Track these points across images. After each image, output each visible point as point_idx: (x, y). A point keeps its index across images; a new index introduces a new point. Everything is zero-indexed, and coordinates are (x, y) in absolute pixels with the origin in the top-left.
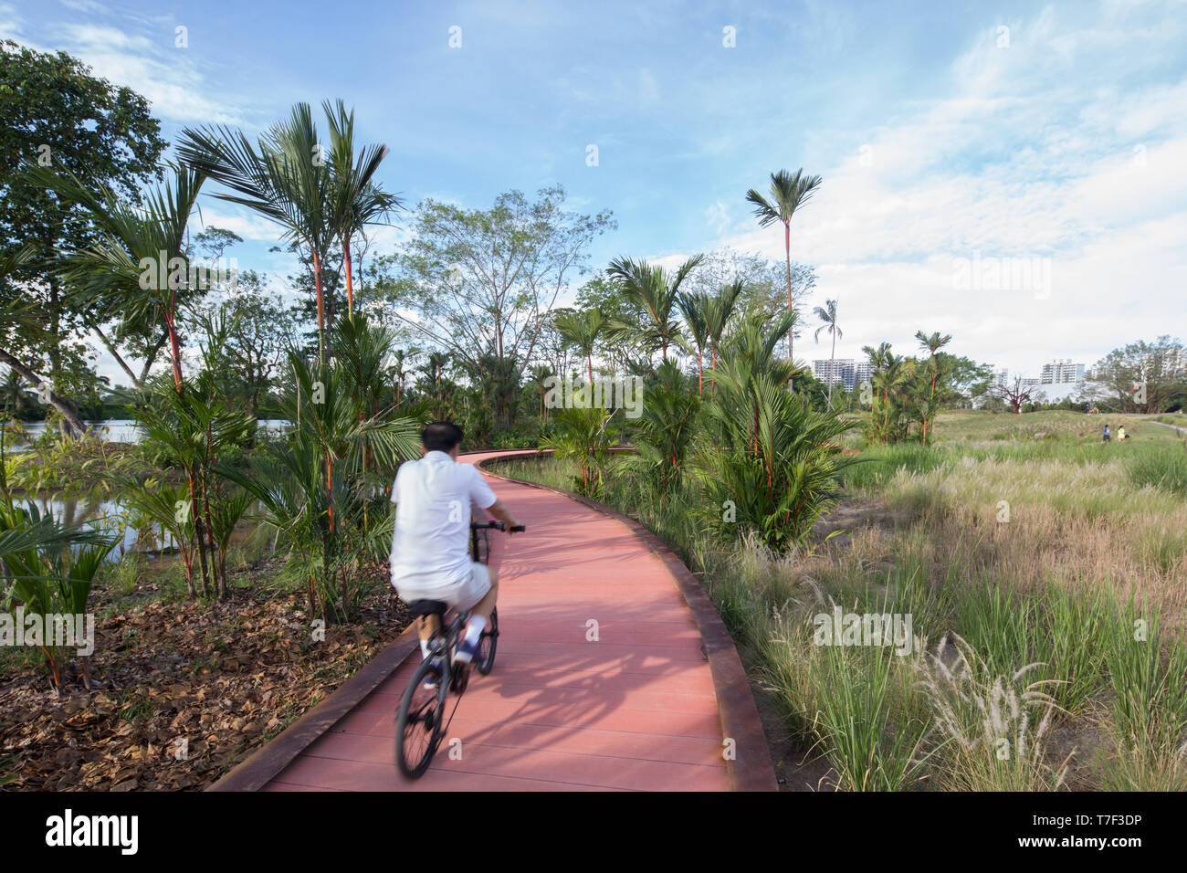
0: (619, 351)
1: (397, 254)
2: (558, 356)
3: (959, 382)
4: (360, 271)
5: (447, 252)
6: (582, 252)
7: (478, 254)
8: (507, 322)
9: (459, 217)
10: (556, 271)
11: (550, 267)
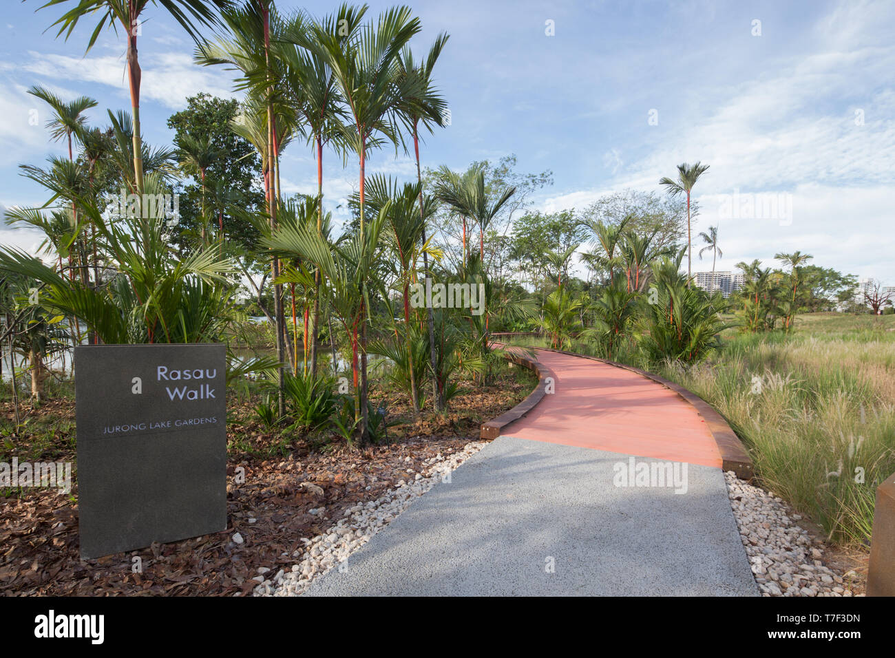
2: (496, 271)
3: (825, 290)
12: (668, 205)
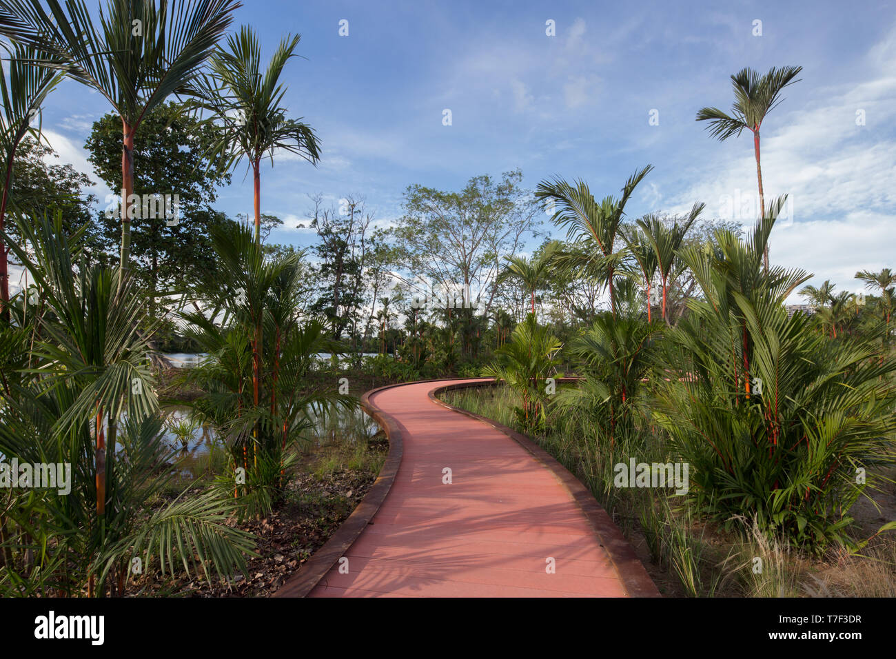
0: (566, 299)
1: (392, 228)
2: (517, 304)
4: (362, 241)
5: (430, 226)
6: (535, 219)
7: (453, 227)
8: (473, 276)
9: (439, 197)
10: (514, 235)
11: (508, 233)
12: (705, 229)
